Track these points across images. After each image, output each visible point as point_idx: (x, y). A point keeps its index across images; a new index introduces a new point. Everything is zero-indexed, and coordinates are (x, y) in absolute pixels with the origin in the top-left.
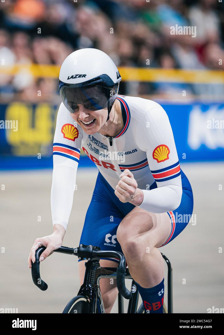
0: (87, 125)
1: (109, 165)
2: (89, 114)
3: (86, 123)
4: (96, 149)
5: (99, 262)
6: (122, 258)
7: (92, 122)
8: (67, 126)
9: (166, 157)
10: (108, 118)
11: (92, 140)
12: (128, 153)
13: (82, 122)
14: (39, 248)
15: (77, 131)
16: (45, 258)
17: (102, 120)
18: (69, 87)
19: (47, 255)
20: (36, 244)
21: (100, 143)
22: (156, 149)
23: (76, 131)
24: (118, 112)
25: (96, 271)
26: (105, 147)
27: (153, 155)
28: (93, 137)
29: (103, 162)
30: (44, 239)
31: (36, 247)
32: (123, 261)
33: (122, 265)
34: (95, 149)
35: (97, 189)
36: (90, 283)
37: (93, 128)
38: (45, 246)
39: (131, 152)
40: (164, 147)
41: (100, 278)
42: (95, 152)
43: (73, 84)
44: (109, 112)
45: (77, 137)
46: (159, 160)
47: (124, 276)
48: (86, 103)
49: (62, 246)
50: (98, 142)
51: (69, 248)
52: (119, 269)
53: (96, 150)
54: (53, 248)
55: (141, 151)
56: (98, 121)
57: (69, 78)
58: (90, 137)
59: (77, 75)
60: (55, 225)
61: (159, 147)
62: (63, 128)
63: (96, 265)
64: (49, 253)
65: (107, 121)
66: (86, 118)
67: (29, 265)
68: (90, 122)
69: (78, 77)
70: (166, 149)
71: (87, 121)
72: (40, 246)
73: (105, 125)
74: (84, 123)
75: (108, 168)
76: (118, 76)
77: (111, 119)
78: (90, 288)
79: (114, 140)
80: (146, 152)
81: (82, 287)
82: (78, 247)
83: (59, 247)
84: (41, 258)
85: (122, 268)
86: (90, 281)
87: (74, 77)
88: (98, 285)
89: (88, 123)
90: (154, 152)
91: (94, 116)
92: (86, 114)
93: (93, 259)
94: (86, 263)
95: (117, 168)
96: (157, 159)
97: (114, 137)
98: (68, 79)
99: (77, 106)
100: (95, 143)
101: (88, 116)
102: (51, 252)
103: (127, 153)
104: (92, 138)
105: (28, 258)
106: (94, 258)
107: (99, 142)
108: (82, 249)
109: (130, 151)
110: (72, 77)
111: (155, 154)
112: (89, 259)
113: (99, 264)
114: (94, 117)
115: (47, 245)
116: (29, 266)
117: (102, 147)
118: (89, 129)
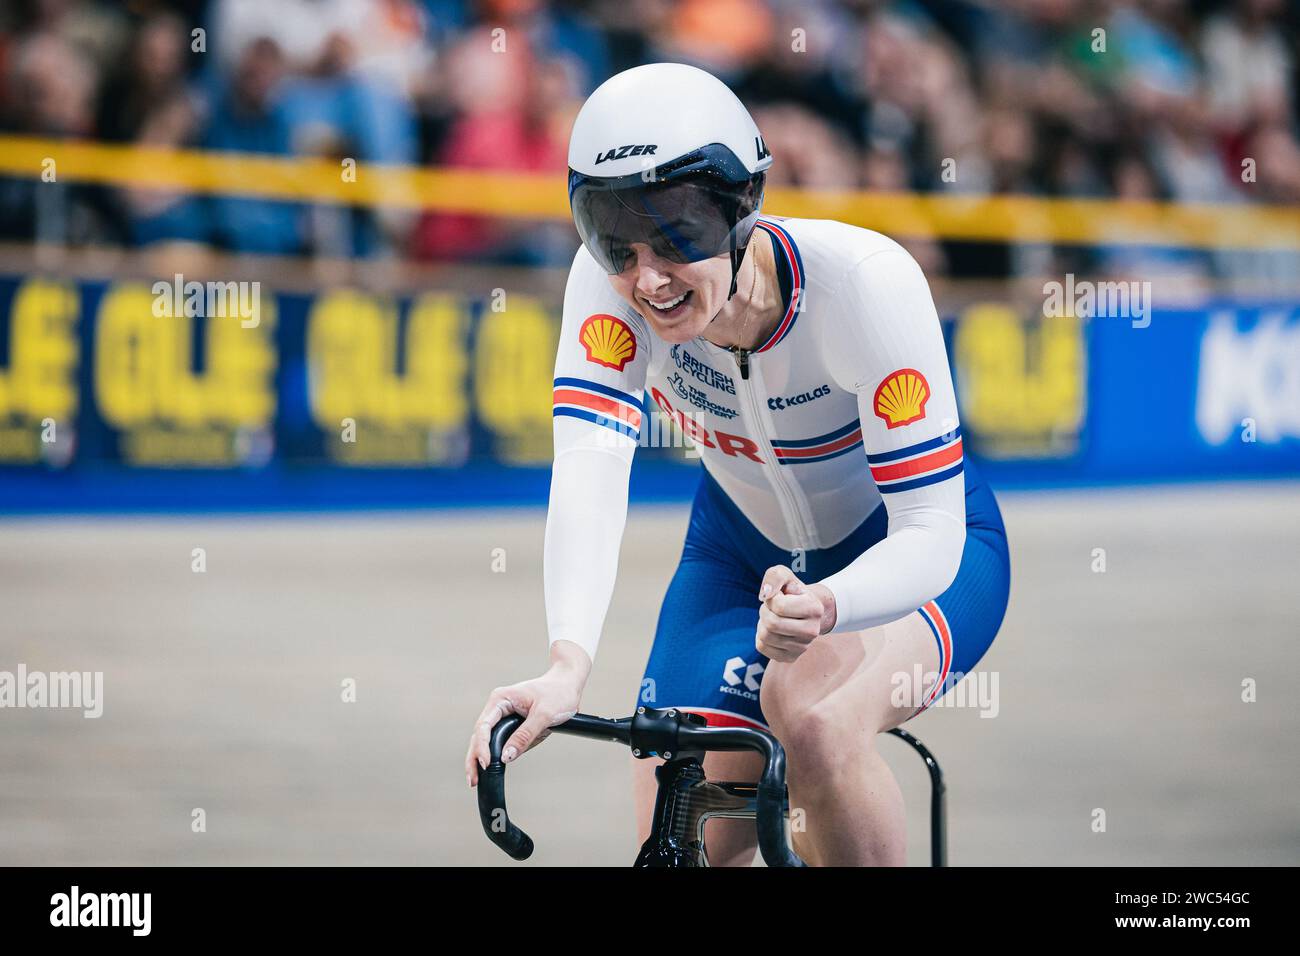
0: (665, 312)
1: (740, 445)
2: (669, 275)
3: (660, 306)
4: (695, 392)
5: (700, 764)
6: (775, 752)
7: (680, 303)
8: (597, 323)
9: (917, 412)
10: (734, 289)
11: (684, 364)
12: (801, 399)
13: (648, 302)
14: (504, 719)
15: (632, 338)
16: (519, 753)
17: (714, 295)
18: (600, 188)
19: (528, 743)
20: (494, 705)
21: (709, 372)
22: (885, 382)
23: (628, 339)
24: (765, 270)
25: (691, 793)
26: (726, 385)
27: (876, 403)
28: (685, 352)
29: (719, 435)
30: (521, 690)
31: (491, 716)
32: (778, 761)
33: (773, 775)
34: (693, 393)
35: (695, 524)
36: (673, 834)
37: (686, 320)
38: (521, 711)
39: (812, 395)
40: (911, 378)
41: (705, 816)
42: (694, 401)
43: (616, 178)
44: (736, 268)
45: (631, 358)
46: (893, 421)
47: (780, 809)
48: (659, 240)
49: (578, 715)
50: (704, 368)
51: (603, 719)
52: (766, 786)
53: (697, 395)
54: (547, 719)
55: (843, 390)
56: (699, 297)
57: (602, 158)
58: (675, 356)
59: (626, 148)
60: (555, 644)
61: (894, 375)
62: (584, 330)
63: (691, 776)
64: (534, 737)
65: (729, 299)
66: (660, 287)
67: (471, 775)
68: (676, 301)
69: (631, 154)
70: (919, 383)
71: (662, 298)
72: (507, 713)
73: (722, 311)
74: (656, 305)
75: (735, 455)
76: (761, 150)
77: (743, 292)
78: (674, 849)
79: (755, 360)
80: (856, 396)
81: (646, 848)
82: (633, 716)
83: (569, 715)
84: (508, 752)
85: (774, 781)
86: (674, 827)
87: (616, 155)
88: (699, 839)
89: (669, 305)
90: (879, 392)
91: (686, 280)
92: (661, 274)
93: (681, 755)
94: (659, 768)
95: (765, 452)
96: (886, 417)
97: (753, 350)
98: (598, 161)
99: (627, 250)
100: (693, 372)
101: (666, 280)
102: (542, 733)
103: (798, 398)
104: (685, 357)
105: (466, 753)
106: (683, 752)
107: (707, 368)
108: (644, 722)
109: (808, 394)
110: (611, 155)
111: (881, 399)
112: (668, 755)
113: (702, 771)
114: (685, 283)
115: (528, 709)
116: (469, 778)
117: (715, 384)
118: (671, 327)
